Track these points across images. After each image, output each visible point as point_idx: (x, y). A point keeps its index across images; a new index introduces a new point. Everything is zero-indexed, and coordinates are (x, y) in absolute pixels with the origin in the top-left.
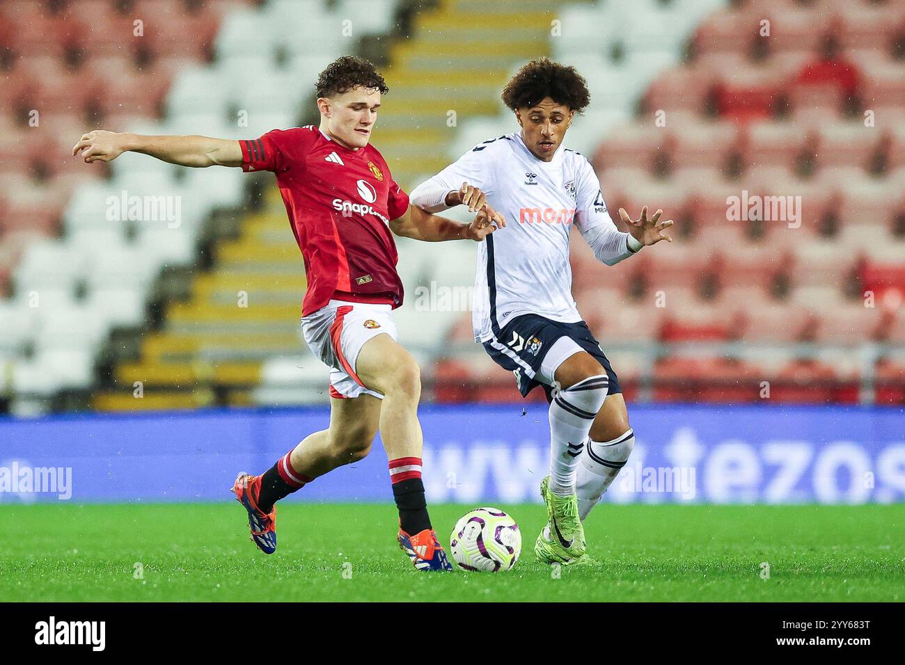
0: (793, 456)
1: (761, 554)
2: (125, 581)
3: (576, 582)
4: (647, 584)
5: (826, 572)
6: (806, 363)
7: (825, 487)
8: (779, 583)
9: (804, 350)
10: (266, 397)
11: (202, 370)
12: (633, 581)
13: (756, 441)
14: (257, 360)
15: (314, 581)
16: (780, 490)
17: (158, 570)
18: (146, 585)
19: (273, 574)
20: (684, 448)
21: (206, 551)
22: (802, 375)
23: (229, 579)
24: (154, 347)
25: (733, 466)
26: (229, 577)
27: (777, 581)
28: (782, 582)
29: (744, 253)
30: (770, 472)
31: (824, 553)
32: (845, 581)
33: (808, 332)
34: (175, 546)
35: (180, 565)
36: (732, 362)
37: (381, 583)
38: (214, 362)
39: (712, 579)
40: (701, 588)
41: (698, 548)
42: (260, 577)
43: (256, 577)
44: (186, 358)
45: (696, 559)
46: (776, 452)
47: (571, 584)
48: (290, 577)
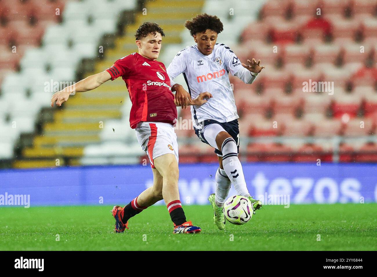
0: (305, 184)
1: (293, 225)
2: (28, 239)
3: (216, 237)
4: (245, 238)
5: (320, 232)
6: (310, 145)
7: (319, 197)
8: (300, 237)
9: (309, 140)
10: (86, 162)
11: (58, 151)
12: (239, 237)
13: (290, 178)
14: (82, 146)
15: (107, 238)
16: (300, 198)
17: (41, 234)
18: (36, 241)
19: (89, 235)
20: (260, 182)
21: (61, 226)
22: (309, 150)
23: (71, 238)
24: (38, 142)
25: (280, 188)
26: (71, 237)
27: (299, 236)
28: (301, 236)
29: (284, 99)
30: (295, 191)
31: (319, 224)
32: (328, 236)
33: (311, 132)
34: (49, 224)
35: (51, 232)
36: (279, 145)
37: (134, 239)
38: (64, 147)
39: (272, 235)
40: (268, 239)
41: (266, 222)
42: (84, 237)
43: (82, 237)
44: (51, 146)
45: (265, 227)
46: (298, 182)
47: (213, 238)
48: (96, 237)
